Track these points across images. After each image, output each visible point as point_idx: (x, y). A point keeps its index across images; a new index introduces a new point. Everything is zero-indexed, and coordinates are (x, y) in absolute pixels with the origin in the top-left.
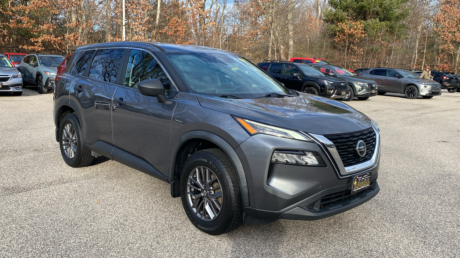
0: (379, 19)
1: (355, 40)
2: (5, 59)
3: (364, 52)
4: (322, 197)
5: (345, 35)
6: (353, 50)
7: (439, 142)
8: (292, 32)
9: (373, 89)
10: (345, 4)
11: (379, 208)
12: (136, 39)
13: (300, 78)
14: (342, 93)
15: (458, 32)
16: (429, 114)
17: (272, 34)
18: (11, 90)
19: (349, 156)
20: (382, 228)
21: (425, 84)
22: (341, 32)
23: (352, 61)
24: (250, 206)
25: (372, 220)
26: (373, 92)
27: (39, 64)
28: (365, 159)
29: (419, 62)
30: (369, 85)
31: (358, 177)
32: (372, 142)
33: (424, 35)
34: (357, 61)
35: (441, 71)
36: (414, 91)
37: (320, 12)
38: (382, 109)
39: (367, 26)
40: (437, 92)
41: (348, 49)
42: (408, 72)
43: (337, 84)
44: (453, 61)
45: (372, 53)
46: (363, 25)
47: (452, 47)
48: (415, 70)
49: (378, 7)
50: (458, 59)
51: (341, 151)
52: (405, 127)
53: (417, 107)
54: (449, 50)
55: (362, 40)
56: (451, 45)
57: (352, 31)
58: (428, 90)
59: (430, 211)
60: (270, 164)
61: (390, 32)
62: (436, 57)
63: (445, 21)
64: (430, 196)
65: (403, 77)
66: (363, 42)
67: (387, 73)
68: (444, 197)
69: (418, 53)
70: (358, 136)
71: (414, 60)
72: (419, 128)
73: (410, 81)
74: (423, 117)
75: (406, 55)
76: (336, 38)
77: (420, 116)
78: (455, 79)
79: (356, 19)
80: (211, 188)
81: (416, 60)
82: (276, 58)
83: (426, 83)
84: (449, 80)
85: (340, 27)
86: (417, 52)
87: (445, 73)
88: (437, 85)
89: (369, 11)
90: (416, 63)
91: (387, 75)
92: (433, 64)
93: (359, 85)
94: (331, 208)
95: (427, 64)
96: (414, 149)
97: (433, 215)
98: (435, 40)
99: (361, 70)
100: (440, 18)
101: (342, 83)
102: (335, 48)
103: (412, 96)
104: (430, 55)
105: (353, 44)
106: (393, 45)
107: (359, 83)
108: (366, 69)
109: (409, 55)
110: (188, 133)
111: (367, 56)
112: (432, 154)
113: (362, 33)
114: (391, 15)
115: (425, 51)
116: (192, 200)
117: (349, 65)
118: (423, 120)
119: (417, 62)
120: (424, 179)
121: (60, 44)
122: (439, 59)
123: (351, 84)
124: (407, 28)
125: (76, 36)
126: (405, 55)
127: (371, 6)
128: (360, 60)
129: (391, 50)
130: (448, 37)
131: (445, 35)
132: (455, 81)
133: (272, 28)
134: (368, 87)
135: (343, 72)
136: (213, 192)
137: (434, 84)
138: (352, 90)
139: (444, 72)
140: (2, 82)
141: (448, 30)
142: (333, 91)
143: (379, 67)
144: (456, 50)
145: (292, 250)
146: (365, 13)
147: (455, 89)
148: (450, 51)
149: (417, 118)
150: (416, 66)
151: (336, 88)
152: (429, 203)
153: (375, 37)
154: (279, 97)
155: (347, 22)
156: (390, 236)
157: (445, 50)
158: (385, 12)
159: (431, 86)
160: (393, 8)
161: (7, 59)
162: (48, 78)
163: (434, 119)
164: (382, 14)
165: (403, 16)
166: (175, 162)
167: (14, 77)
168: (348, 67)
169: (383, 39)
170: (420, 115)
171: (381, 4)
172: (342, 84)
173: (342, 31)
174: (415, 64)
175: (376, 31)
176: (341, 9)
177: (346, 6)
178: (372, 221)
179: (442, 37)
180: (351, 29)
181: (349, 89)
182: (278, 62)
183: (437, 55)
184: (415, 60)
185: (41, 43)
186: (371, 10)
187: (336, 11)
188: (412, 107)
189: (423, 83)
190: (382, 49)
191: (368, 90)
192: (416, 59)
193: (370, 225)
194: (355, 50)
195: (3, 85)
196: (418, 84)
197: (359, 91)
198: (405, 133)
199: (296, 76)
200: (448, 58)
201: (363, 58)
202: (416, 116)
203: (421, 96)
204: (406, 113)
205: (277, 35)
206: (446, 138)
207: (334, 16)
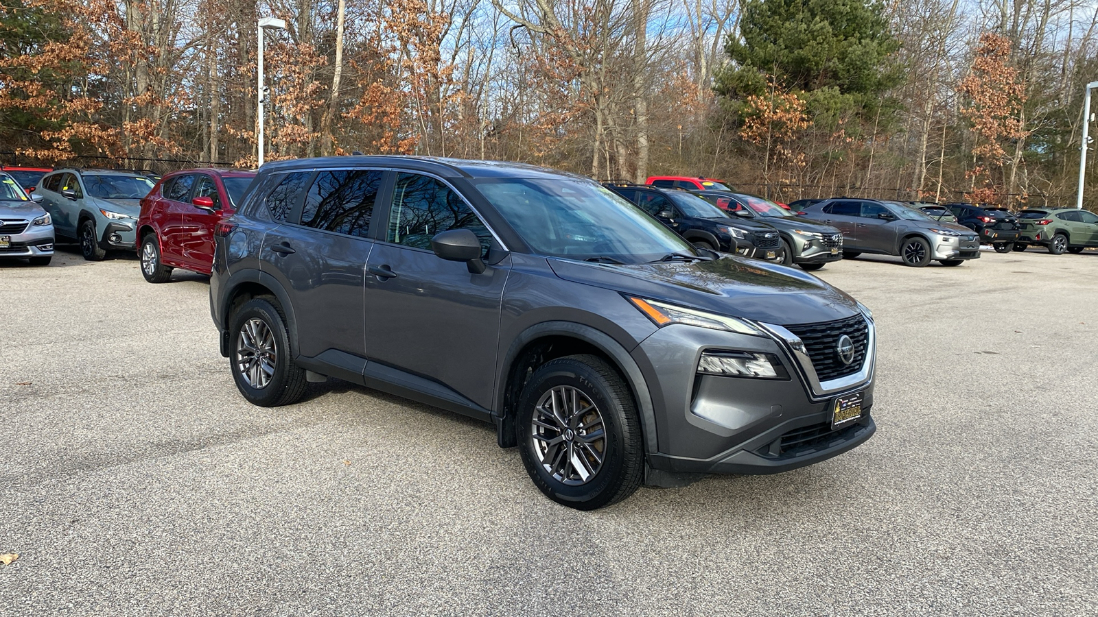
0: (839, 89)
1: (787, 135)
2: (10, 181)
3: (806, 161)
4: (783, 433)
5: (764, 125)
6: (782, 156)
7: (978, 353)
8: (644, 118)
9: (833, 246)
10: (762, 53)
11: (873, 468)
12: (289, 132)
13: (675, 222)
14: (766, 256)
15: (1013, 117)
16: (957, 299)
17: (599, 122)
18: (30, 253)
19: (826, 362)
20: (882, 498)
21: (945, 234)
22: (754, 117)
23: (782, 182)
24: (658, 451)
25: (863, 485)
26: (834, 251)
27: (86, 193)
28: (852, 370)
29: (930, 184)
30: (824, 236)
31: (841, 400)
32: (863, 340)
33: (938, 122)
34: (790, 182)
35: (977, 205)
36: (921, 249)
37: (704, 70)
38: (856, 290)
39: (813, 104)
40: (970, 252)
41: (771, 156)
42: (907, 207)
43: (756, 234)
44: (1004, 180)
45: (825, 165)
46: (805, 102)
47: (1001, 151)
48: (922, 203)
49: (835, 60)
50: (1013, 178)
51: (812, 353)
52: (908, 325)
53: (930, 283)
54: (994, 158)
55: (803, 135)
56: (998, 146)
57: (779, 115)
58: (951, 248)
59: (965, 470)
60: (696, 376)
61: (864, 117)
62: (967, 173)
63: (983, 92)
64: (964, 446)
65: (897, 219)
66: (805, 139)
67: (862, 209)
68: (991, 449)
69: (927, 163)
70: (839, 328)
71: (919, 179)
72: (938, 327)
73: (912, 228)
74: (943, 306)
75: (901, 169)
76: (745, 130)
77: (938, 303)
78: (1008, 222)
79: (788, 87)
80: (581, 425)
81: (922, 180)
82: (609, 175)
83: (946, 232)
84: (996, 224)
85: (754, 105)
86: (924, 161)
87: (987, 209)
88: (971, 235)
89: (817, 69)
90: (924, 188)
91: (862, 215)
92: (959, 189)
93: (803, 236)
94: (797, 454)
95: (947, 188)
96: (931, 368)
97: (972, 477)
98: (962, 134)
99: (803, 203)
100: (973, 86)
101: (767, 232)
102: (741, 152)
103: (917, 261)
104: (952, 169)
105: (781, 144)
106: (872, 145)
107: (802, 232)
108: (815, 202)
109: (907, 168)
110: (536, 326)
111: (814, 171)
112: (965, 375)
113: (802, 120)
114: (865, 79)
115: (942, 160)
116: (543, 449)
117: (774, 190)
118: (944, 311)
119: (926, 185)
120: (951, 420)
121: (113, 144)
122: (974, 178)
123: (785, 236)
124: (901, 108)
125: (151, 126)
126: (899, 168)
127: (820, 59)
128: (799, 180)
129: (866, 156)
130: (990, 128)
131: (985, 123)
132: (1010, 226)
133: (601, 107)
134: (822, 241)
135: (765, 207)
136: (584, 431)
137: (963, 234)
138: (787, 248)
139: (984, 207)
140: (10, 235)
141: (991, 112)
142: (747, 250)
143: (843, 198)
144: (1010, 157)
145: (731, 531)
146: (808, 75)
147: (1010, 245)
148: (997, 160)
149: (932, 306)
150: (924, 192)
151: (754, 245)
152: (963, 459)
153: (831, 128)
154: (686, 261)
155: (767, 94)
156: (897, 508)
157: (985, 157)
158: (852, 72)
159: (957, 238)
160: (870, 64)
161: (13, 182)
162: (109, 225)
163: (966, 308)
164: (846, 76)
165: (892, 80)
166: (507, 382)
167: (36, 223)
168: (771, 197)
169: (850, 132)
170: (938, 301)
171: (844, 53)
172: (766, 236)
173: (758, 115)
174: (921, 188)
175: (833, 114)
176: (753, 64)
177: (765, 58)
178: (863, 487)
179: (977, 129)
180: (778, 111)
181: (781, 246)
182: (626, 186)
183: (969, 168)
184: (920, 181)
185: (68, 143)
186: (820, 67)
187: (744, 70)
188: (920, 284)
189: (941, 232)
190: (848, 154)
191: (822, 247)
192: (923, 177)
193: (860, 493)
194: (786, 157)
195: (13, 241)
196: (929, 234)
197: (804, 250)
198: (910, 336)
199: (666, 218)
200: (993, 176)
201: (804, 176)
202: (929, 304)
203: (936, 260)
204: (907, 296)
205: (611, 123)
206: (991, 346)
207: (737, 80)
